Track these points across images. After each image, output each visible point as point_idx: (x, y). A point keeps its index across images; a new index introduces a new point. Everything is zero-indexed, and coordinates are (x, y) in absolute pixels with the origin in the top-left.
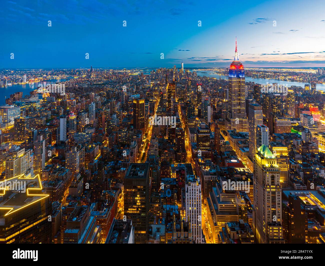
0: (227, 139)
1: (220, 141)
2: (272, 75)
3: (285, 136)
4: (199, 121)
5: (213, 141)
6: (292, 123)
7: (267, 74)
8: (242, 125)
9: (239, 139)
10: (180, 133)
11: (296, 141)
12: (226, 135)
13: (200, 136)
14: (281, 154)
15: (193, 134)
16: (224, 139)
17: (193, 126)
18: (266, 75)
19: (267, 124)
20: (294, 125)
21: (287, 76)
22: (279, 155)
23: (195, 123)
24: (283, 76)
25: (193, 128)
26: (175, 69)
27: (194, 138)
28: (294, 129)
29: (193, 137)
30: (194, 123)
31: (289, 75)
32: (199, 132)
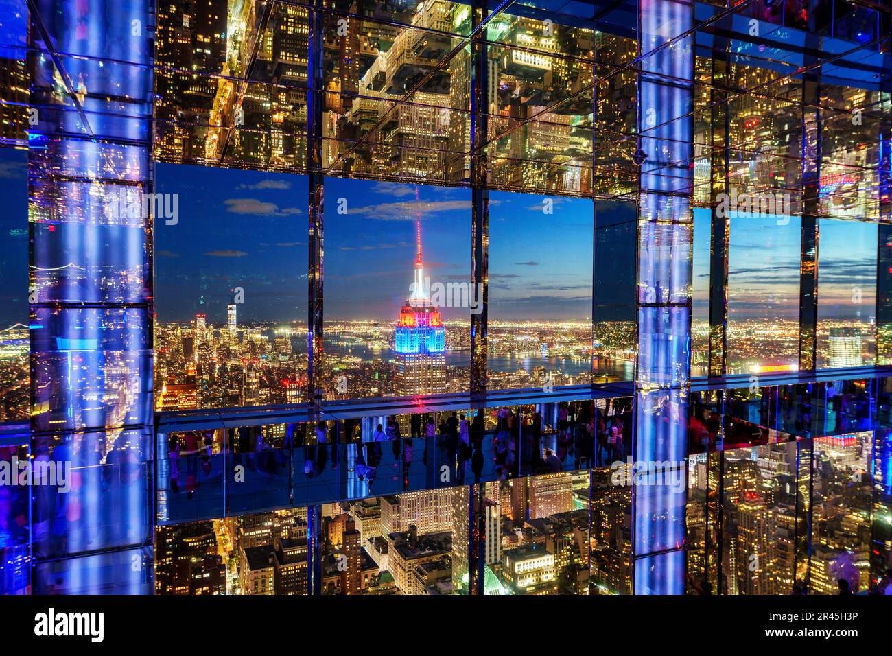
0: (387, 563)
1: (363, 576)
2: (532, 342)
3: (555, 524)
4: (288, 517)
5: (335, 581)
6: (575, 482)
7: (520, 338)
8: (436, 510)
9: (423, 556)
10: (207, 575)
11: (580, 532)
12: (385, 551)
13: (288, 571)
14: (539, 580)
15: (259, 571)
16: (375, 566)
17: (264, 538)
18: (517, 342)
19: (511, 494)
20: (579, 487)
21: (571, 343)
22: (532, 583)
23: (272, 527)
24: (563, 343)
25: (265, 547)
26: (202, 330)
27: (263, 582)
28: (579, 498)
29: (260, 582)
30: (266, 528)
31: (579, 340)
32: (283, 559)
